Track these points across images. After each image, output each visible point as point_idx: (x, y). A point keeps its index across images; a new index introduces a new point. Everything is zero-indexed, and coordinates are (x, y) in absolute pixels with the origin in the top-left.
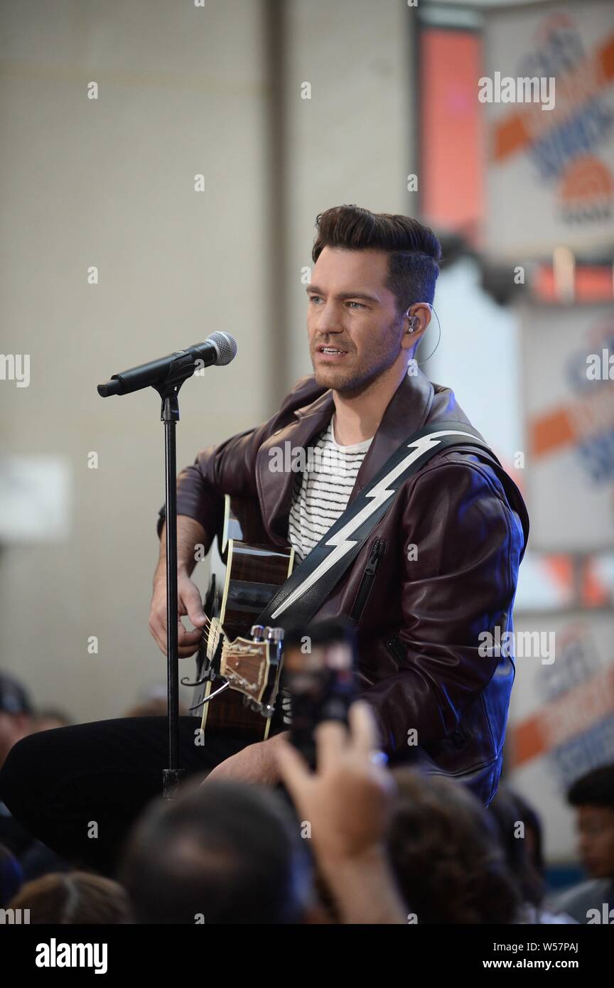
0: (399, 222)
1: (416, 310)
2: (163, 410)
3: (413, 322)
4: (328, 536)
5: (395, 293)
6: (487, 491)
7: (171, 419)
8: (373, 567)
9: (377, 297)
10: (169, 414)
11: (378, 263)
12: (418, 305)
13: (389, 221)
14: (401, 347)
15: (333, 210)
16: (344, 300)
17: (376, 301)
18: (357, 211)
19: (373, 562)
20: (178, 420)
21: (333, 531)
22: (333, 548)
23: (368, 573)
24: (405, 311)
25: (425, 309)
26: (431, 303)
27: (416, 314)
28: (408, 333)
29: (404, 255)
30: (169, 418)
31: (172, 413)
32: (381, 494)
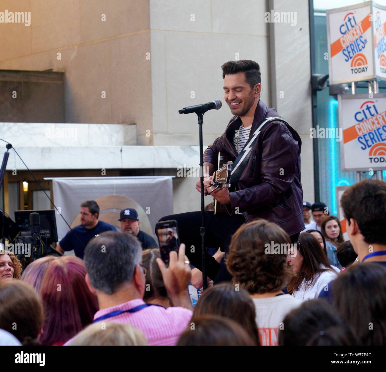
0: (246, 63)
1: (257, 86)
2: (198, 120)
3: (256, 90)
4: (244, 148)
5: (249, 83)
6: (284, 132)
7: (201, 122)
8: (255, 158)
9: (244, 86)
10: (200, 121)
11: (242, 76)
12: (257, 84)
13: (242, 63)
14: (255, 98)
15: (226, 63)
16: (235, 89)
17: (244, 87)
18: (232, 62)
19: (255, 157)
20: (203, 123)
21: (246, 145)
22: (245, 151)
23: (254, 160)
24: (253, 87)
25: (259, 85)
26: (261, 83)
27: (257, 87)
28: (256, 93)
29: (249, 72)
30: (200, 123)
31: (201, 121)
32: (257, 133)
